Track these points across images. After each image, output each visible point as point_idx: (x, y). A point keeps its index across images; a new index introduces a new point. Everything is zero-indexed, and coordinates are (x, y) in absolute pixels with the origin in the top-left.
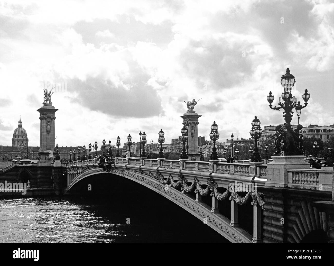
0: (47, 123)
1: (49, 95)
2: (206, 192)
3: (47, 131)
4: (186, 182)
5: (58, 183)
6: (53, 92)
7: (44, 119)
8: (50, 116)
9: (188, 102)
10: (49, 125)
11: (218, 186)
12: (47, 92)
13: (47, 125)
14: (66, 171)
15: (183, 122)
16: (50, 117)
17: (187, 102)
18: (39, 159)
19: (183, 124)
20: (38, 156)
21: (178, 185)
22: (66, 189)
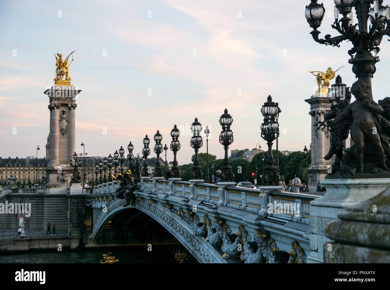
0: (61, 115)
1: (64, 65)
2: (255, 259)
3: (61, 130)
4: (230, 233)
5: (76, 225)
6: (73, 60)
7: (55, 108)
8: (67, 103)
9: (319, 74)
10: (65, 118)
11: (276, 247)
12: (60, 59)
13: (62, 119)
14: (91, 203)
15: (310, 111)
16: (66, 105)
17: (317, 74)
18: (47, 180)
19: (310, 113)
20: (45, 176)
21: (216, 240)
22: (90, 237)
